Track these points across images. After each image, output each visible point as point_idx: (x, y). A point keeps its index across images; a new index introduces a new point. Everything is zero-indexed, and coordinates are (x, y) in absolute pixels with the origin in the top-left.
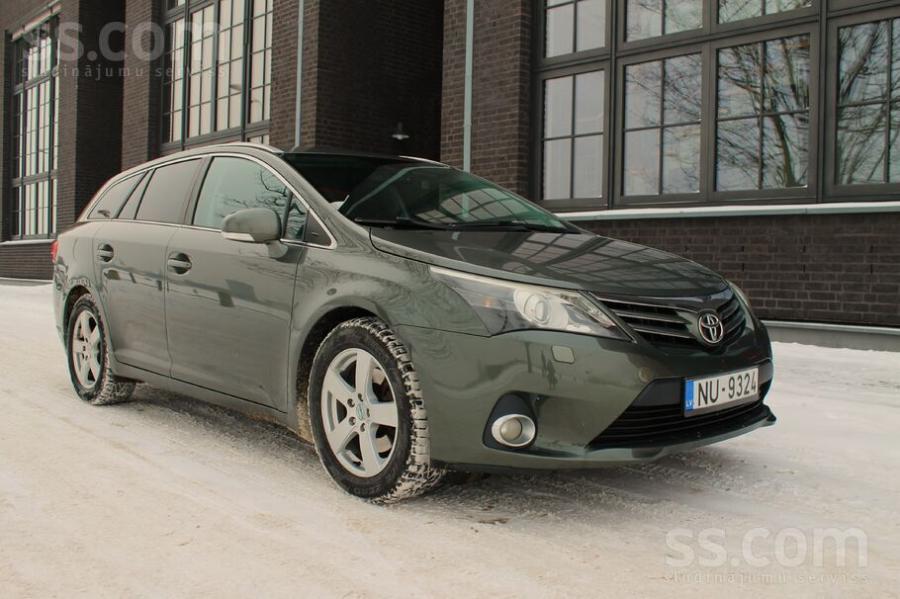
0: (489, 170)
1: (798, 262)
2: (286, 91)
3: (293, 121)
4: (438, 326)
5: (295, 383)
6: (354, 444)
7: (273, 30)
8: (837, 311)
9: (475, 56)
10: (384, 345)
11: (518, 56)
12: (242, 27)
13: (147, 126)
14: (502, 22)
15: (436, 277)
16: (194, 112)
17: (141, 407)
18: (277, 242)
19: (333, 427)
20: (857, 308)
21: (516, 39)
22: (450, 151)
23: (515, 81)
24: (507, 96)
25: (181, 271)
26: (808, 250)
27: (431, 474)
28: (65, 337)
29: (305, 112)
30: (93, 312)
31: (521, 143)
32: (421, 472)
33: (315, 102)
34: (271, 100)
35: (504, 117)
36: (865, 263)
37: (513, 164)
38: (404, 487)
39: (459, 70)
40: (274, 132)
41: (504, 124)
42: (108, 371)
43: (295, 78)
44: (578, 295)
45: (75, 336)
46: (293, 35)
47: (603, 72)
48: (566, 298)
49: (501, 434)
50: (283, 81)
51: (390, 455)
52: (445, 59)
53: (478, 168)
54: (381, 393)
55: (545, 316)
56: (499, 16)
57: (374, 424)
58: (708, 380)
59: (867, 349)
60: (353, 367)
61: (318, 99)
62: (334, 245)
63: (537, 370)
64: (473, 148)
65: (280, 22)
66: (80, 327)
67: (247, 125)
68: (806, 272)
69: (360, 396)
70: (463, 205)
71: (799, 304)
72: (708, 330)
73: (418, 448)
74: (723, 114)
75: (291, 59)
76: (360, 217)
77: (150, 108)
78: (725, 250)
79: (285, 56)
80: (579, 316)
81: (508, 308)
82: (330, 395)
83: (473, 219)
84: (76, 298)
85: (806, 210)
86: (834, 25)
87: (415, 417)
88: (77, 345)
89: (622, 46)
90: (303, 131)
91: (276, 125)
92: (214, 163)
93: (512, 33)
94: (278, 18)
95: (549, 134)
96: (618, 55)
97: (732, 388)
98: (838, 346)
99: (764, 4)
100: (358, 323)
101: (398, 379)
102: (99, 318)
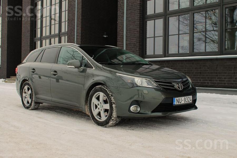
0: (131, 47)
1: (215, 72)
2: (72, 23)
3: (74, 32)
4: (119, 87)
5: (85, 100)
6: (99, 114)
7: (68, 5)
8: (225, 85)
9: (127, 14)
10: (106, 91)
11: (139, 14)
12: (58, 4)
13: (30, 33)
14: (134, 5)
15: (118, 76)
16: (44, 29)
17: (41, 110)
18: (80, 68)
19: (94, 111)
20: (231, 84)
21: (138, 10)
22: (120, 41)
23: (138, 21)
24: (136, 26)
25: (55, 75)
26: (218, 68)
27: (117, 120)
28: (20, 93)
29: (78, 29)
30: (29, 86)
31: (140, 39)
32: (115, 119)
33: (81, 26)
34: (68, 26)
35: (135, 32)
36: (233, 72)
37: (138, 45)
38: (111, 123)
39: (122, 18)
40: (69, 35)
41: (135, 34)
42: (33, 101)
43: (75, 19)
44: (149, 79)
45: (23, 92)
46: (74, 7)
47: (162, 19)
48: (147, 80)
49: (133, 110)
50: (71, 20)
51: (108, 116)
52: (118, 15)
53: (128, 46)
54: (105, 102)
55: (142, 84)
56: (133, 3)
57: (104, 109)
58: (179, 98)
59: (233, 95)
60: (99, 96)
61: (82, 26)
62: (94, 68)
63: (140, 96)
64: (126, 40)
65: (70, 3)
66: (25, 90)
67: (60, 33)
68: (217, 74)
69: (101, 103)
70: (124, 58)
71: (215, 83)
72: (179, 87)
73: (114, 114)
74: (195, 31)
75: (73, 14)
76: (100, 62)
77: (30, 28)
78: (196, 68)
79: (72, 13)
80: (149, 84)
81: (134, 82)
82: (93, 103)
83: (126, 62)
84: (24, 82)
85: (217, 57)
86: (224, 7)
87: (113, 106)
88: (24, 95)
89: (168, 12)
90: (77, 35)
91: (69, 33)
92: (62, 48)
93: (137, 8)
94: (70, 2)
95: (148, 36)
96: (166, 14)
97: (185, 100)
98: (226, 94)
99: (206, 1)
100: (100, 86)
101: (109, 98)
102: (31, 87)
